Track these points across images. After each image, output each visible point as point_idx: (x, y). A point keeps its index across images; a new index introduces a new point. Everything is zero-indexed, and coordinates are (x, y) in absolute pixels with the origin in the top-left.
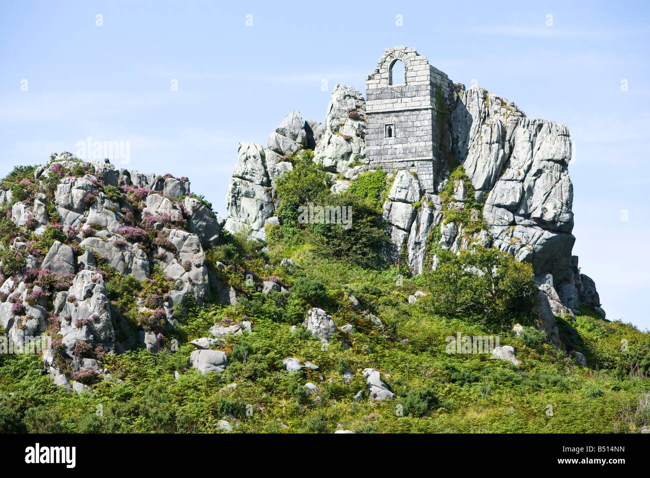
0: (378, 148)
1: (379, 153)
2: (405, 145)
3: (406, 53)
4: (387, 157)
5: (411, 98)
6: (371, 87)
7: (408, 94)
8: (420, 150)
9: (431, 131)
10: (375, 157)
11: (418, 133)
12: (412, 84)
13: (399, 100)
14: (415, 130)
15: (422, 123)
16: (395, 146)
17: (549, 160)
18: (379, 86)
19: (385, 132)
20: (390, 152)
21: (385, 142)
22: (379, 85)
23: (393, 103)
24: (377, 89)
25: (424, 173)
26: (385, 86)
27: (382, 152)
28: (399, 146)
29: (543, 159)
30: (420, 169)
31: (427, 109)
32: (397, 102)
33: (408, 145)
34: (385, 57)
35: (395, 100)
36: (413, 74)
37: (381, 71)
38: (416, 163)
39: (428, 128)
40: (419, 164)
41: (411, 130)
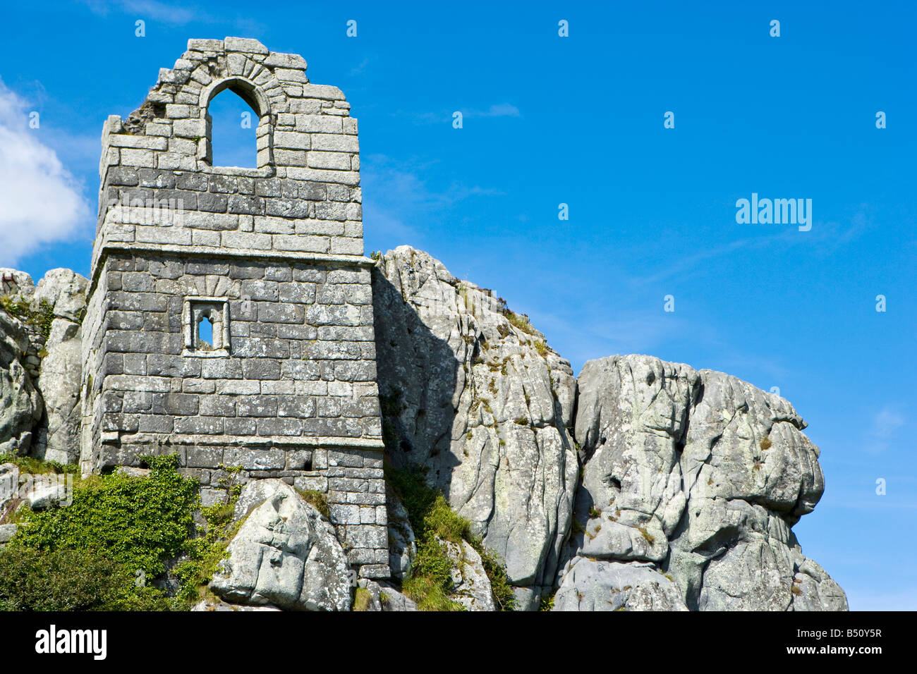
0: (160, 384)
1: (161, 406)
2: (269, 386)
3: (271, 68)
4: (198, 422)
5: (291, 223)
6: (129, 158)
7: (281, 206)
8: (333, 410)
9: (372, 346)
10: (144, 420)
11: (323, 348)
12: (293, 173)
13: (245, 222)
14: (312, 336)
15: (337, 314)
16: (229, 386)
17: (752, 500)
18: (165, 161)
19: (187, 330)
20: (206, 404)
21: (186, 367)
22: (163, 157)
23: (219, 228)
24: (158, 171)
25: (352, 497)
26: (190, 163)
27: (175, 402)
28: (250, 387)
29: (735, 494)
30: (338, 481)
31: (353, 267)
32: (236, 228)
33: (286, 387)
34: (190, 65)
35: (228, 219)
36: (296, 139)
37: (171, 110)
38: (320, 458)
39: (359, 333)
40: (333, 462)
41: (296, 334)
